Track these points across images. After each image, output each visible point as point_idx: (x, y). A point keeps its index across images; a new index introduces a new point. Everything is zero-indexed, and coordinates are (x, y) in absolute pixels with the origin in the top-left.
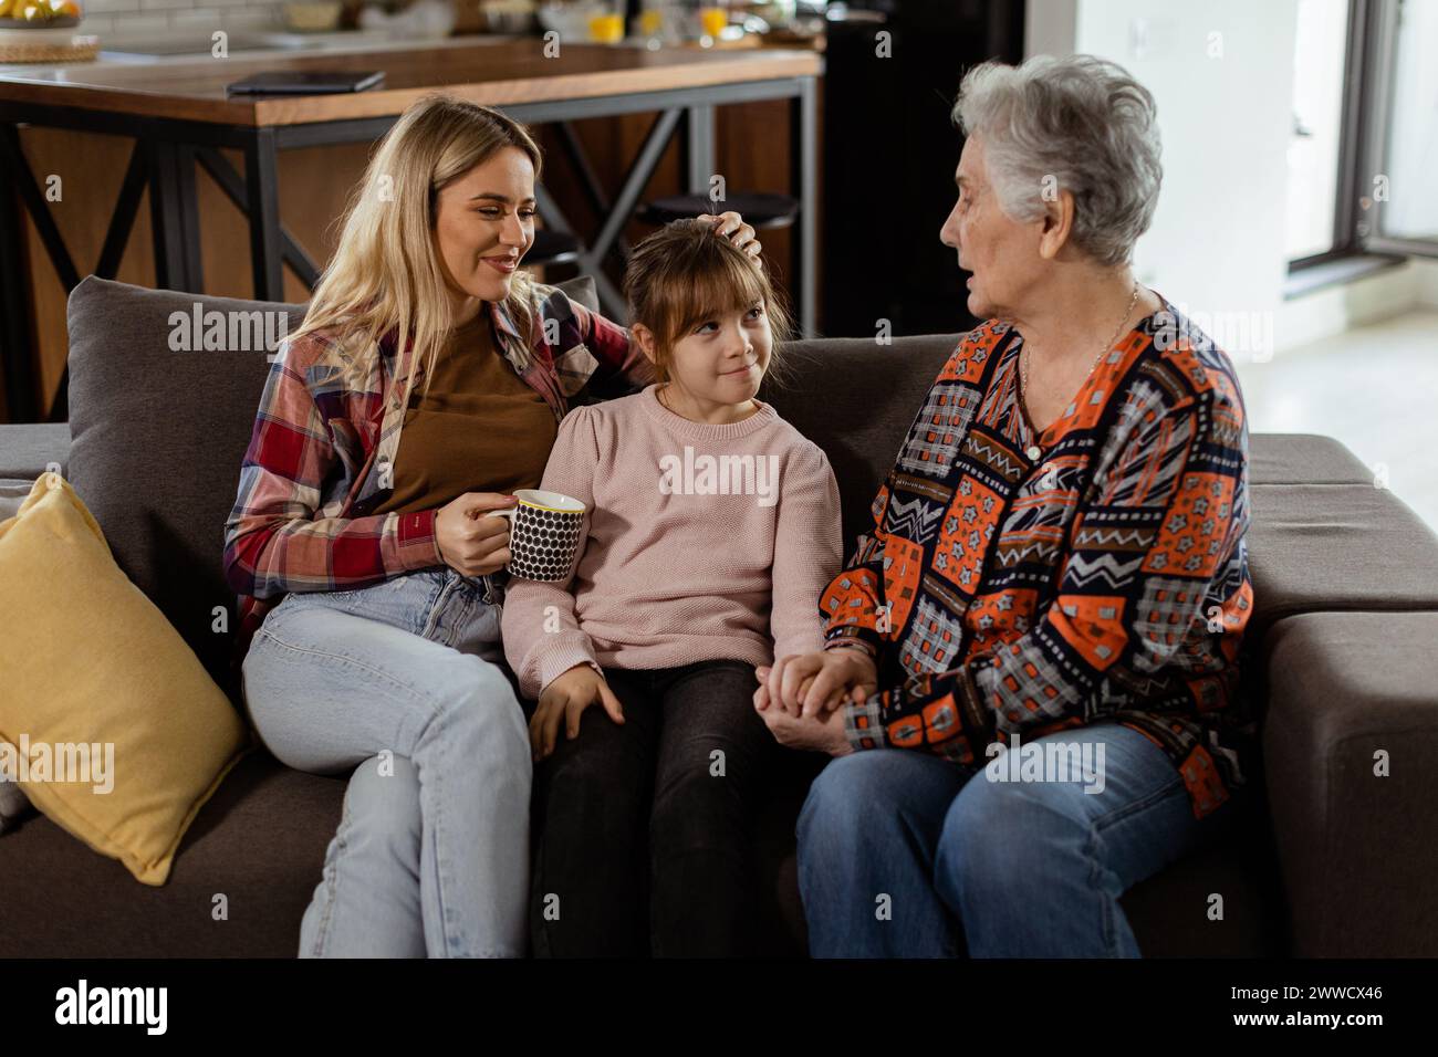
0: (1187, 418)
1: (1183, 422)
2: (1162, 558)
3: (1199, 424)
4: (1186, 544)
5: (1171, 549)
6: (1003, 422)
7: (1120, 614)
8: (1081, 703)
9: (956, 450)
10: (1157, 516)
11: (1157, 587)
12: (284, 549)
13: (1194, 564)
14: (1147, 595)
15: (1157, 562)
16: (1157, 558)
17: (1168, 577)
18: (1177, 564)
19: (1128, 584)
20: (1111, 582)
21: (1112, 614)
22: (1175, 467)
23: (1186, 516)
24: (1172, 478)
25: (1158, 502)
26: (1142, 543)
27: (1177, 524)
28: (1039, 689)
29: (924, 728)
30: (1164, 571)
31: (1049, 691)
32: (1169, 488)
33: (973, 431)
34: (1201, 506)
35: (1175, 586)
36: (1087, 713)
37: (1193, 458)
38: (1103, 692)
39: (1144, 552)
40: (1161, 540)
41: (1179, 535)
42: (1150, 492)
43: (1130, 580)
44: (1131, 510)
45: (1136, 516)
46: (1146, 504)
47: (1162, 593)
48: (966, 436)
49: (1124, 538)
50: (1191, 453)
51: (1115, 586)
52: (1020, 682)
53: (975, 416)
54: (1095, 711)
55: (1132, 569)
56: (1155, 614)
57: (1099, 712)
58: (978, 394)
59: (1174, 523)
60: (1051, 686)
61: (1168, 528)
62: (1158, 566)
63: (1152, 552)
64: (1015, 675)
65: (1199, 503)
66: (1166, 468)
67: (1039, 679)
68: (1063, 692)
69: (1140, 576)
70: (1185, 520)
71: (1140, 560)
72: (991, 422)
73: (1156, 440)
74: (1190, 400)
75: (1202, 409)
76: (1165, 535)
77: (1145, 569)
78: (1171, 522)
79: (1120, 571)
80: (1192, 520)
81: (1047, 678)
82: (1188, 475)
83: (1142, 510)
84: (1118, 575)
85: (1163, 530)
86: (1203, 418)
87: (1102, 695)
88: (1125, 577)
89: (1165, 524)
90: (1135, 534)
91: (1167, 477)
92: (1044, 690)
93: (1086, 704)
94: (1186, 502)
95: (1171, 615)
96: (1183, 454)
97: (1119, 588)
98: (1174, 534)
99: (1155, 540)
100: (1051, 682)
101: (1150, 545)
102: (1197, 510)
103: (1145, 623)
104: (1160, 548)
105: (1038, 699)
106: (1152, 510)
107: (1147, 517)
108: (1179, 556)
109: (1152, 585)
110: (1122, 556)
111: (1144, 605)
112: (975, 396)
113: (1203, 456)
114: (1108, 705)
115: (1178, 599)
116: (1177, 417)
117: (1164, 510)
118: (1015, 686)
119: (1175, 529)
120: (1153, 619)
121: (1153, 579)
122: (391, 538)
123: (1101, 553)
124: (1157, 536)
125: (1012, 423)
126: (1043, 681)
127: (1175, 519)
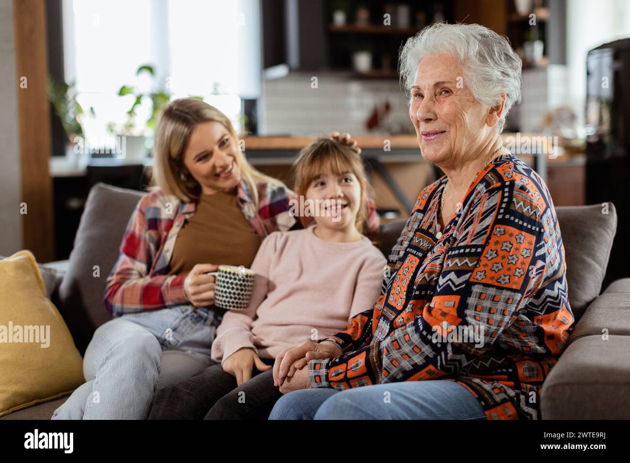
0: (497, 193)
1: (493, 195)
2: (482, 274)
3: (503, 197)
4: (497, 267)
5: (487, 269)
6: (430, 226)
7: (457, 305)
8: (435, 357)
9: (408, 243)
10: (479, 250)
11: (479, 291)
12: (124, 291)
13: (504, 280)
14: (474, 295)
15: (479, 276)
16: (479, 273)
17: (486, 285)
18: (493, 278)
19: (462, 288)
20: (453, 287)
21: (453, 305)
22: (489, 221)
23: (497, 250)
24: (487, 227)
25: (480, 241)
26: (470, 265)
27: (491, 255)
28: (410, 348)
29: (347, 370)
30: (483, 281)
31: (416, 349)
32: (485, 233)
33: (417, 233)
34: (507, 246)
35: (492, 291)
36: (439, 364)
37: (500, 217)
38: (448, 352)
39: (471, 271)
40: (481, 264)
41: (493, 261)
42: (475, 236)
43: (463, 286)
44: (465, 247)
45: (468, 250)
46: (473, 243)
47: (483, 294)
48: (414, 236)
49: (461, 263)
50: (498, 213)
51: (455, 289)
52: (401, 344)
53: (419, 226)
54: (444, 362)
55: (465, 280)
56: (479, 306)
57: (447, 364)
58: (422, 215)
59: (489, 254)
60: (416, 346)
61: (485, 257)
62: (480, 279)
63: (476, 270)
64: (398, 340)
65: (505, 244)
66: (484, 221)
67: (410, 342)
68: (423, 350)
69: (469, 284)
70: (496, 253)
71: (470, 274)
72: (425, 227)
73: (479, 206)
74: (499, 184)
75: (507, 190)
76: (483, 261)
77: (472, 280)
78: (487, 253)
79: (458, 281)
80: (501, 254)
81: (414, 341)
82: (497, 226)
83: (470, 247)
84: (457, 284)
85: (482, 258)
86: (506, 194)
87: (448, 353)
88: (460, 284)
89: (484, 255)
90: (467, 260)
91: (484, 227)
92: (413, 349)
93: (439, 358)
94: (497, 243)
95: (490, 309)
96: (494, 214)
97: (457, 290)
98: (489, 260)
99: (477, 263)
100: (416, 343)
101: (475, 266)
102: (504, 248)
103: (473, 311)
104: (482, 268)
105: (410, 354)
106: (476, 247)
107: (473, 250)
108: (493, 274)
109: (476, 289)
110: (459, 273)
111: (472, 301)
112: (420, 216)
113: (507, 217)
114: (451, 360)
115: (494, 299)
116: (491, 192)
117: (483, 247)
118: (398, 347)
119: (490, 258)
120: (477, 309)
121: (477, 286)
122: (167, 287)
123: (449, 272)
124: (479, 261)
125: (434, 226)
126: (412, 343)
127: (490, 252)
